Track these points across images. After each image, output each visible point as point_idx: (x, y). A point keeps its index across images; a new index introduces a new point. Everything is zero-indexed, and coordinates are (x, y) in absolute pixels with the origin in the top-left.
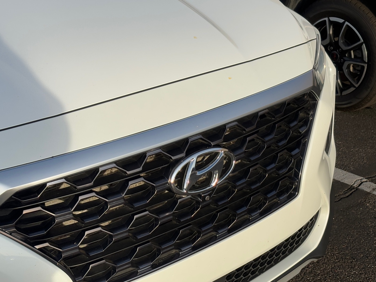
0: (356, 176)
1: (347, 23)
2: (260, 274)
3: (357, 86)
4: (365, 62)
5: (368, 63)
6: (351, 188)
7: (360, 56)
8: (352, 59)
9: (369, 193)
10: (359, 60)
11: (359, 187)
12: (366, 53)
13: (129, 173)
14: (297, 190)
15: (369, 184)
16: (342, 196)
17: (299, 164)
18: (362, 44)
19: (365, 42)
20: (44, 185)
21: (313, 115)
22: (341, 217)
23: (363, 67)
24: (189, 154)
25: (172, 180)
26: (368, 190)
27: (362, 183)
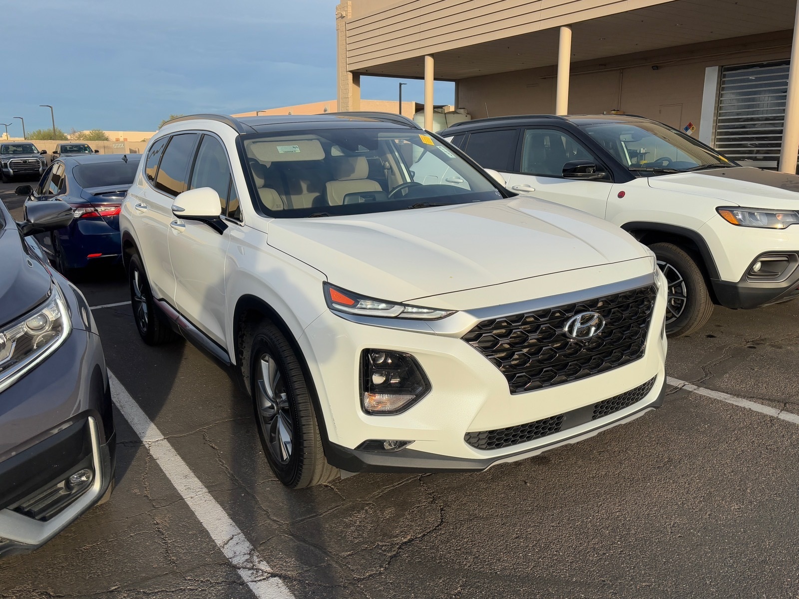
0: (680, 381)
1: (668, 265)
2: (616, 411)
3: (678, 316)
4: (684, 297)
5: (687, 297)
6: (676, 388)
7: (680, 292)
8: (673, 294)
9: (691, 392)
10: (680, 295)
11: (683, 388)
12: (685, 290)
13: (541, 320)
14: (643, 352)
15: (691, 385)
16: (669, 393)
17: (644, 336)
18: (681, 281)
19: (684, 280)
20: (495, 320)
21: (654, 304)
22: (669, 405)
23: (683, 301)
24: (577, 313)
25: (566, 329)
26: (690, 390)
27: (685, 385)
